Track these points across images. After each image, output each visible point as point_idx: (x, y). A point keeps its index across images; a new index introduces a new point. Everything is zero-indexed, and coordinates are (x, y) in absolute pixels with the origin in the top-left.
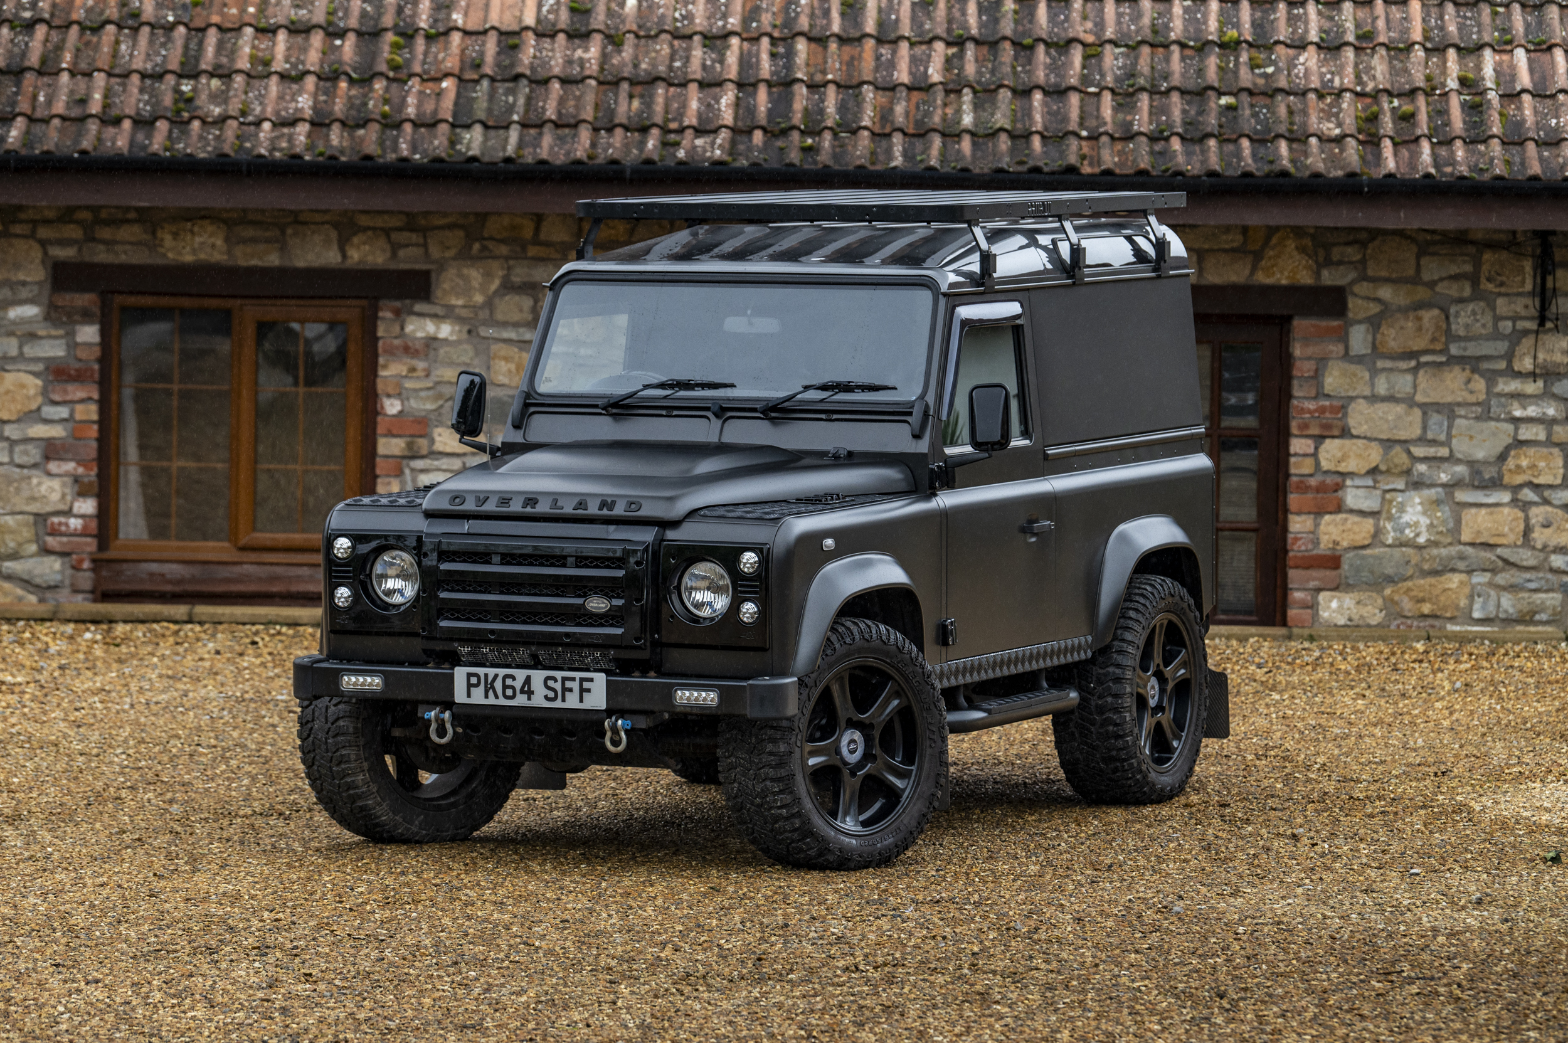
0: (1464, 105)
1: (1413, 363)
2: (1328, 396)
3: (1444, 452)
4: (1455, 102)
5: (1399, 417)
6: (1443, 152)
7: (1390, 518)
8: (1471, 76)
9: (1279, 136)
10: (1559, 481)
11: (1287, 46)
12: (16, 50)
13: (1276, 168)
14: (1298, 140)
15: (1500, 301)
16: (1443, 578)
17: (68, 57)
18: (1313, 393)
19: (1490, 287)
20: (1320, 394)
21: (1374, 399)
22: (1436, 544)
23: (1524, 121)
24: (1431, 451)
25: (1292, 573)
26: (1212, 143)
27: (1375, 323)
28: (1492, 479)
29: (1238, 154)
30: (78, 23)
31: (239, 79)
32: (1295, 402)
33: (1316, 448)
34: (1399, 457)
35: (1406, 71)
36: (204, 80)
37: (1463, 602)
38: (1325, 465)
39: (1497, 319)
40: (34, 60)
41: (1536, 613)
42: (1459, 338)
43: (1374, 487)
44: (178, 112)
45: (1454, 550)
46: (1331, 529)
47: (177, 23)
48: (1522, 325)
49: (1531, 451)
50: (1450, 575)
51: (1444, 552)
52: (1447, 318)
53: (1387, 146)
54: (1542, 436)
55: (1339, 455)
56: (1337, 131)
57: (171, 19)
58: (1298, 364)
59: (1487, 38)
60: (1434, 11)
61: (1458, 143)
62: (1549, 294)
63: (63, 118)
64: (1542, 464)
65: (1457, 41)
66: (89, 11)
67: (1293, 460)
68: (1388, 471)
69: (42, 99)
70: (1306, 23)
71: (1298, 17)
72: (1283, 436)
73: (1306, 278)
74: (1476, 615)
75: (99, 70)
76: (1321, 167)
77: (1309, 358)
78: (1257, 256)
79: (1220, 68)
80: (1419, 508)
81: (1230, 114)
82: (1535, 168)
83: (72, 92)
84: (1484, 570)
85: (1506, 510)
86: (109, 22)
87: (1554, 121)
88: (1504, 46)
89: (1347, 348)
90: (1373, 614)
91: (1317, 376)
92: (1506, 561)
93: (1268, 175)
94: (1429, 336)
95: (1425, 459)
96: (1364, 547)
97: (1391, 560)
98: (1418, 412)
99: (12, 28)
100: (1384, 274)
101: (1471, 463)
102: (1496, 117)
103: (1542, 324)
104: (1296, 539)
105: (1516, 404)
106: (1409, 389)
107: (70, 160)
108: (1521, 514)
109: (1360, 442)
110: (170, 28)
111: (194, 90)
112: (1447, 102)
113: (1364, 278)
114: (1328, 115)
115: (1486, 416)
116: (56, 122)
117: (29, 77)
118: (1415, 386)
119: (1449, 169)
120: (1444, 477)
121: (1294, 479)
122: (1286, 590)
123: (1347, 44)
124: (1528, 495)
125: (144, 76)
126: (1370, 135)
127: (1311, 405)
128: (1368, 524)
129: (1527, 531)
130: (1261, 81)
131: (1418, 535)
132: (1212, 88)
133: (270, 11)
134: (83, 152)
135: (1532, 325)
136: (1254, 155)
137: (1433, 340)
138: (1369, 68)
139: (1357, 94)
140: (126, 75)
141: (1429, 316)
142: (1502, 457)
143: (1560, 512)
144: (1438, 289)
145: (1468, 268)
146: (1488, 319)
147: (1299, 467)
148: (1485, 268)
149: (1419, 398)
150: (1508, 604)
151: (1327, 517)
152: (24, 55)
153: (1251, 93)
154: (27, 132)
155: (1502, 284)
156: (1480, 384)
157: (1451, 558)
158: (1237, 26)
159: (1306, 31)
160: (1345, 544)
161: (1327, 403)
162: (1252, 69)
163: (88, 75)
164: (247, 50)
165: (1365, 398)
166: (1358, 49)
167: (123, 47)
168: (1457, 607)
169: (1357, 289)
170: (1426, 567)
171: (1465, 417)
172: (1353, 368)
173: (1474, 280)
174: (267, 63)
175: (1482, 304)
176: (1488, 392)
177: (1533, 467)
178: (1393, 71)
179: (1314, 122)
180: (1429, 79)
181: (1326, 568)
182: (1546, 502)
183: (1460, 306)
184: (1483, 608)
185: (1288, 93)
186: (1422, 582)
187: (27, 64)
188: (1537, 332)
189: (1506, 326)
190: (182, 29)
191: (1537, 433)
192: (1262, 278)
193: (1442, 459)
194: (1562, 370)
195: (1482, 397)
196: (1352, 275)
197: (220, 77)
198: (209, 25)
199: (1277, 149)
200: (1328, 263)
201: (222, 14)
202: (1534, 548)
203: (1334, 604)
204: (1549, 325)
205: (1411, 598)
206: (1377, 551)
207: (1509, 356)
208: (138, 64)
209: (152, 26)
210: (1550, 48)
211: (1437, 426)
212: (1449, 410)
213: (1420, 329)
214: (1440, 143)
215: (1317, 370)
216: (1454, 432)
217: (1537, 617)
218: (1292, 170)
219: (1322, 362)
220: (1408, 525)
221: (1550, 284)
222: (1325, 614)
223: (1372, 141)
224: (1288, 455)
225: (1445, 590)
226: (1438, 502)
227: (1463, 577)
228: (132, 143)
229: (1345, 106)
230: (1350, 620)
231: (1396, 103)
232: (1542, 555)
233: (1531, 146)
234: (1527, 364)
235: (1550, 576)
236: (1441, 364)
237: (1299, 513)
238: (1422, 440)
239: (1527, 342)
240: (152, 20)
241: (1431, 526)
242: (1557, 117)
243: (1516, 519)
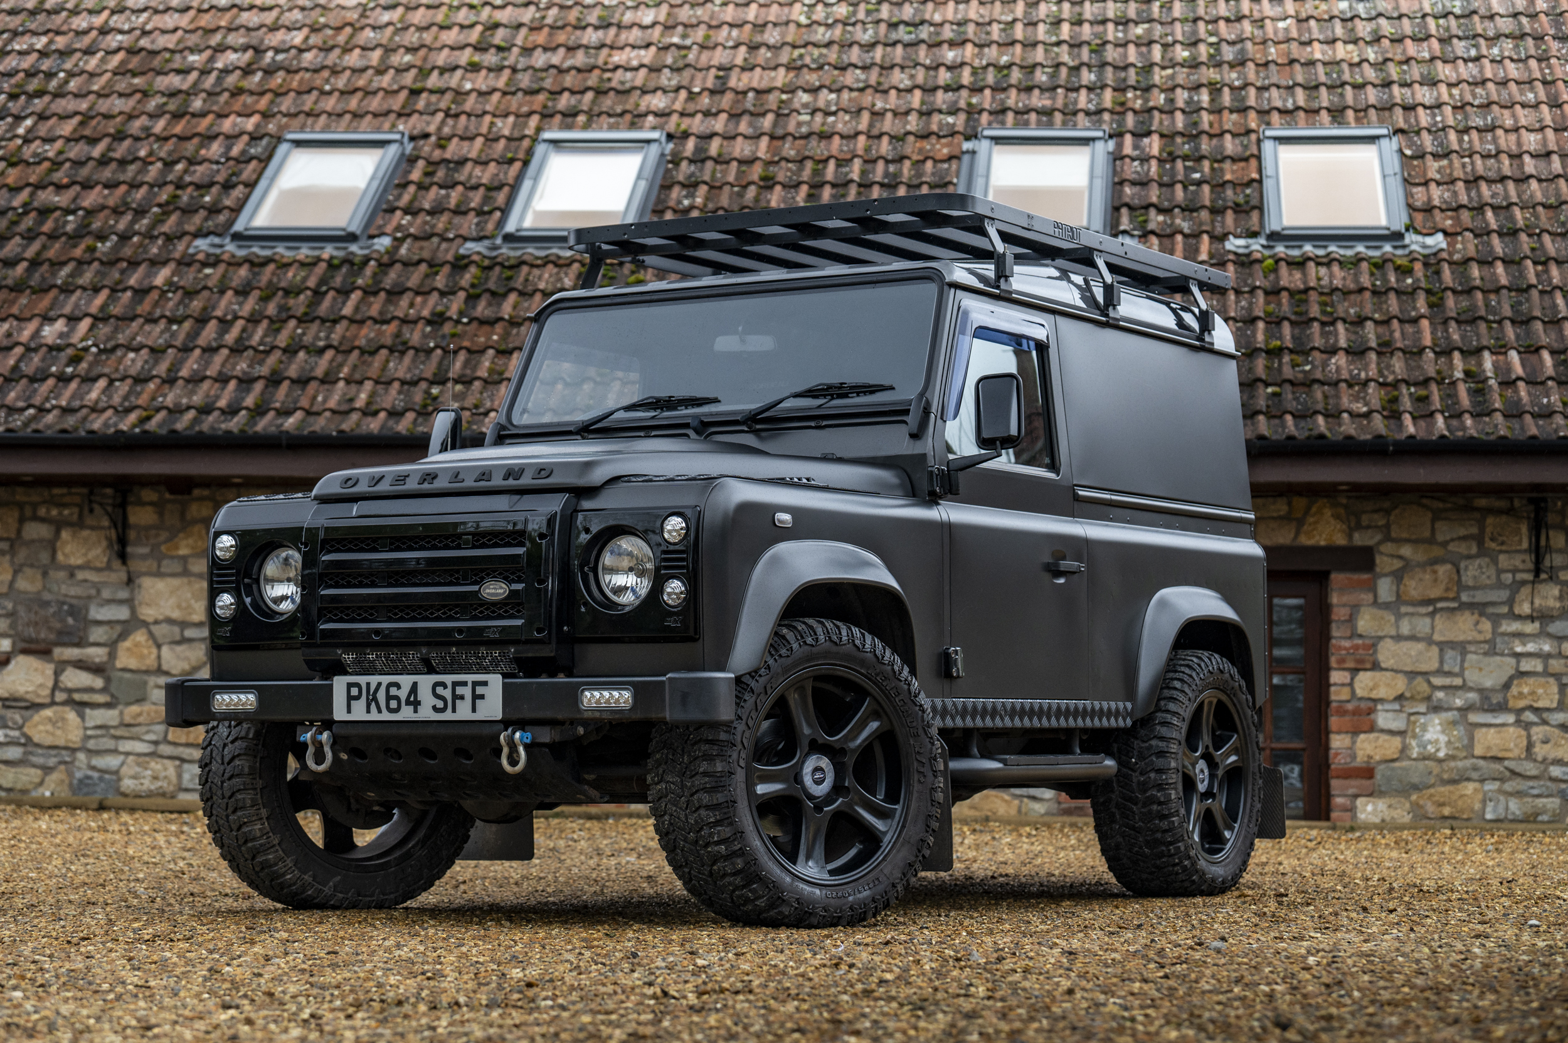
0: (1469, 390)
1: (1431, 609)
2: (1360, 636)
3: (1458, 681)
4: (1462, 389)
5: (1420, 653)
6: (1455, 423)
7: (1414, 736)
8: (1474, 369)
9: (1316, 412)
10: (1555, 705)
11: (1322, 352)
12: (308, 367)
13: (1315, 433)
14: (1332, 416)
15: (1502, 557)
16: (1460, 786)
17: (346, 370)
18: (1348, 634)
19: (1493, 545)
20: (1354, 635)
21: (1398, 638)
22: (1453, 758)
23: (1520, 399)
24: (1447, 681)
25: (1334, 783)
26: (1261, 418)
27: (1398, 576)
28: (1499, 703)
29: (1283, 425)
30: (359, 348)
31: (477, 384)
32: (1334, 641)
33: (1352, 679)
34: (1421, 685)
35: (1420, 367)
36: (450, 385)
37: (1477, 806)
38: (1360, 692)
39: (1500, 572)
40: (319, 372)
41: (1538, 815)
42: (1468, 588)
43: (1401, 711)
44: (425, 406)
45: (1468, 763)
46: (1366, 745)
47: (436, 347)
48: (1520, 576)
49: (1531, 680)
50: (1465, 784)
51: (1460, 764)
52: (1458, 572)
53: (1407, 419)
54: (1540, 668)
55: (1371, 684)
56: (1365, 409)
57: (432, 345)
58: (1335, 610)
59: (1485, 343)
60: (1440, 328)
61: (1467, 416)
62: (1542, 550)
63: (334, 412)
64: (1540, 691)
65: (1460, 345)
66: (369, 341)
67: (1333, 689)
68: (1412, 698)
69: (320, 398)
70: (1336, 334)
71: (1330, 333)
72: (1324, 670)
73: (1340, 540)
74: (1489, 816)
75: (369, 379)
76: (1352, 432)
77: (1344, 605)
78: (1300, 522)
79: (1267, 367)
80: (1439, 728)
81: (1276, 400)
82: (1533, 431)
83: (345, 394)
84: (1494, 779)
85: (1511, 729)
86: (383, 347)
87: (1545, 401)
88: (1500, 349)
89: (1375, 596)
90: (1402, 815)
91: (1351, 620)
92: (1514, 773)
93: (1308, 438)
94: (1443, 586)
95: (1443, 688)
96: (1393, 760)
97: (1416, 772)
98: (1435, 650)
99: (308, 352)
100: (1405, 535)
101: (1481, 691)
102: (1496, 396)
103: (1537, 575)
104: (1337, 754)
105: (1517, 642)
106: (1428, 630)
107: (330, 437)
108: (1524, 733)
109: (1388, 674)
110: (429, 352)
111: (441, 392)
112: (1455, 388)
113: (1388, 538)
114: (1357, 399)
115: (1492, 652)
116: (327, 414)
117: (313, 385)
118: (1433, 628)
119: (1460, 434)
120: (1459, 702)
121: (1334, 705)
122: (1328, 796)
123: (1371, 349)
124: (1529, 716)
125: (403, 382)
126: (1392, 411)
127: (1346, 644)
128: (1397, 742)
129: (1530, 746)
130: (1300, 376)
131: (1438, 750)
132: (1260, 380)
133: (511, 339)
134: (341, 432)
135: (1529, 577)
136: (1296, 426)
137: (1447, 590)
138: (1388, 366)
139: (1380, 384)
140: (389, 383)
141: (1443, 570)
142: (1507, 686)
143: (1557, 731)
144: (1452, 547)
145: (1474, 530)
146: (1492, 571)
147: (1338, 695)
148: (1488, 530)
149: (1437, 637)
150: (1515, 807)
151: (1362, 736)
152: (312, 369)
153: (1290, 382)
154: (303, 421)
155: (1503, 543)
156: (1486, 625)
157: (1466, 769)
158: (1280, 338)
159: (1337, 341)
160: (1377, 758)
161: (1360, 642)
162: (1293, 367)
163: (360, 383)
164: (487, 364)
165: (1392, 637)
166: (1379, 354)
167: (391, 364)
168: (1472, 810)
169: (1383, 548)
170: (1446, 776)
171: (1475, 653)
172: (1380, 613)
173: (1480, 540)
174: (501, 373)
175: (1487, 560)
176: (1494, 633)
177: (1533, 693)
178: (1409, 368)
179: (1345, 402)
180: (1439, 372)
181: (1363, 778)
182: (1545, 722)
183: (1467, 562)
184: (1494, 811)
185: (1323, 383)
186: (1442, 789)
187: (313, 374)
188: (1533, 582)
189: (1508, 578)
190: (439, 352)
191: (1537, 665)
192: (1305, 541)
193: (1457, 688)
194: (1555, 613)
195: (1489, 636)
196: (1378, 537)
197: (463, 383)
198: (461, 348)
199: (1315, 421)
200: (1359, 527)
201: (472, 341)
202: (1535, 761)
203: (1370, 808)
204: (1543, 576)
205: (1434, 803)
206: (1405, 764)
207: (1511, 602)
208: (400, 374)
209: (417, 350)
210: (1538, 350)
211: (1452, 660)
212: (1462, 648)
213: (1436, 580)
214: (1451, 417)
215: (1351, 615)
216: (1466, 665)
217: (1540, 818)
218: (1328, 434)
219: (1355, 608)
220: (1430, 742)
221: (1543, 542)
222: (1362, 816)
223: (1393, 414)
224: (1328, 685)
225: (1462, 796)
226: (1454, 723)
227: (1477, 785)
228: (383, 427)
229: (1370, 391)
230: (1383, 821)
231: (1412, 389)
232: (1542, 767)
233: (1528, 418)
234: (1526, 609)
235: (1549, 784)
236: (1453, 609)
237: (1339, 732)
238: (1440, 672)
239: (1525, 591)
240: (417, 345)
241: (1449, 742)
242: (1548, 397)
243: (1520, 736)
